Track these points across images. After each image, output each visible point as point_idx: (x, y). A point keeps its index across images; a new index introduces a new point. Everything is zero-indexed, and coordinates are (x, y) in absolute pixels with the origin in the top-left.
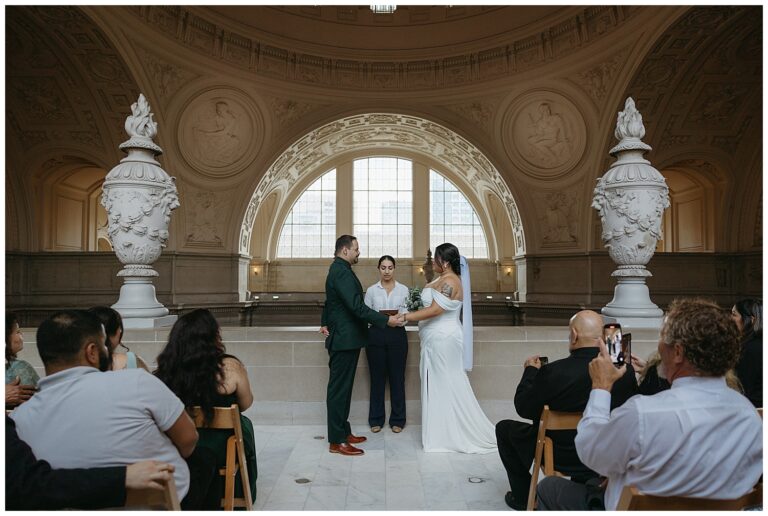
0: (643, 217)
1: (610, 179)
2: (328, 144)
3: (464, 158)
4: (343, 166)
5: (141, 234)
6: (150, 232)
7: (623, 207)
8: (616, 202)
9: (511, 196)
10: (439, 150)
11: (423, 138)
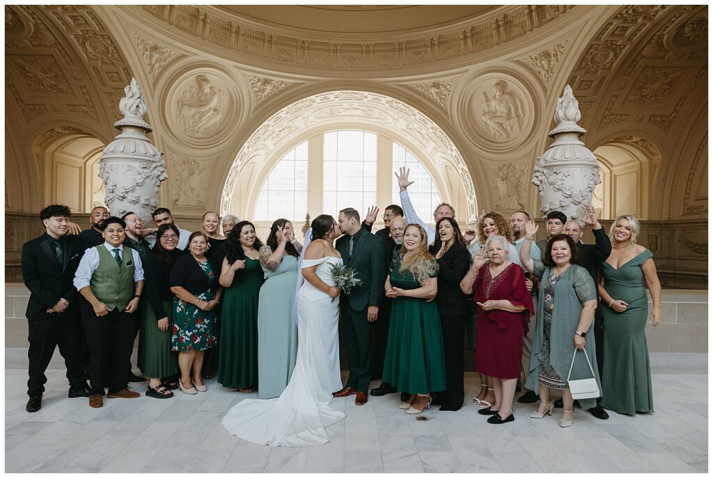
0: (576, 192)
1: (548, 158)
2: (300, 118)
3: (424, 132)
4: (315, 138)
5: (135, 202)
6: (142, 201)
7: (559, 183)
8: (553, 178)
9: (466, 168)
10: (402, 124)
11: (387, 113)
